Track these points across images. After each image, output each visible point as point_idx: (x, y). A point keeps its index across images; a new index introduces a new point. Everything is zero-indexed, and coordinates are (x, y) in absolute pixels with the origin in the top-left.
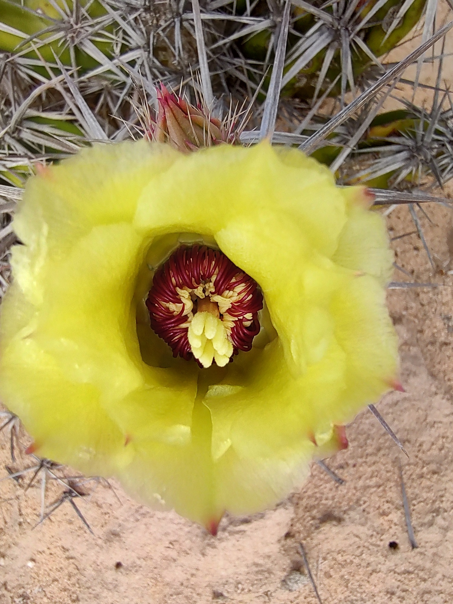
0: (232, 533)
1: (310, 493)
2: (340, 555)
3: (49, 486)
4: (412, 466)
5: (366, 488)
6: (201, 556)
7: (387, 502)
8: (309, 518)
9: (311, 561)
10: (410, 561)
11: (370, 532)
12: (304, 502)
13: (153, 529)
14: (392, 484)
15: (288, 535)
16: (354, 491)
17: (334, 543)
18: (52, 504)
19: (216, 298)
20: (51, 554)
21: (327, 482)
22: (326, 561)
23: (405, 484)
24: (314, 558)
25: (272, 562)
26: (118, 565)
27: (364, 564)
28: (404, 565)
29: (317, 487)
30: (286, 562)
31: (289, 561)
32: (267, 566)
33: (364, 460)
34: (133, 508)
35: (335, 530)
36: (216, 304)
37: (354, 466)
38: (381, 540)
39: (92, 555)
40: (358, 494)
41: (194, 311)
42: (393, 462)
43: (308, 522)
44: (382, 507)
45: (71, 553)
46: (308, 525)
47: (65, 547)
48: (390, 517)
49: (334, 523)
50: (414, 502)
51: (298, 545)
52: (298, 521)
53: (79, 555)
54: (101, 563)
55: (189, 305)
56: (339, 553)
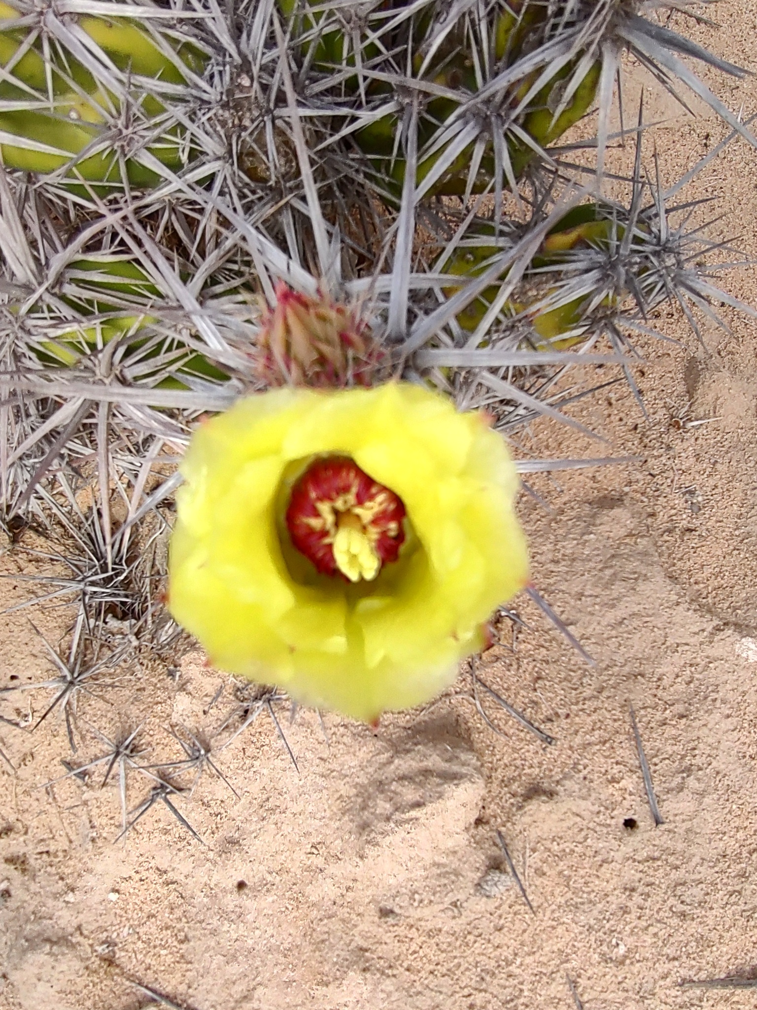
0: (399, 823)
1: (506, 760)
2: (555, 843)
3: (130, 782)
4: (649, 710)
5: (586, 746)
6: (358, 860)
7: (617, 763)
8: (508, 795)
9: (515, 854)
10: (654, 843)
11: (596, 808)
12: (499, 774)
13: (286, 829)
14: (622, 738)
15: (479, 822)
16: (570, 752)
17: (546, 827)
18: (136, 808)
19: (358, 511)
20: (141, 880)
21: (529, 742)
22: (536, 854)
23: (641, 736)
24: (518, 850)
25: (459, 860)
26: (241, 885)
27: (589, 853)
28: (647, 849)
29: (515, 750)
30: (480, 859)
31: (483, 857)
32: (453, 866)
33: (580, 706)
34: (254, 801)
35: (545, 808)
36: (358, 517)
37: (568, 716)
38: (612, 818)
39: (201, 875)
40: (575, 755)
41: (337, 525)
42: (622, 706)
43: (506, 801)
44: (610, 771)
45: (171, 876)
46: (507, 805)
47: (160, 868)
48: (623, 783)
49: (544, 798)
50: (655, 760)
51: (495, 834)
52: (493, 800)
53: (182, 877)
54: (216, 885)
55: (330, 518)
56: (553, 840)
